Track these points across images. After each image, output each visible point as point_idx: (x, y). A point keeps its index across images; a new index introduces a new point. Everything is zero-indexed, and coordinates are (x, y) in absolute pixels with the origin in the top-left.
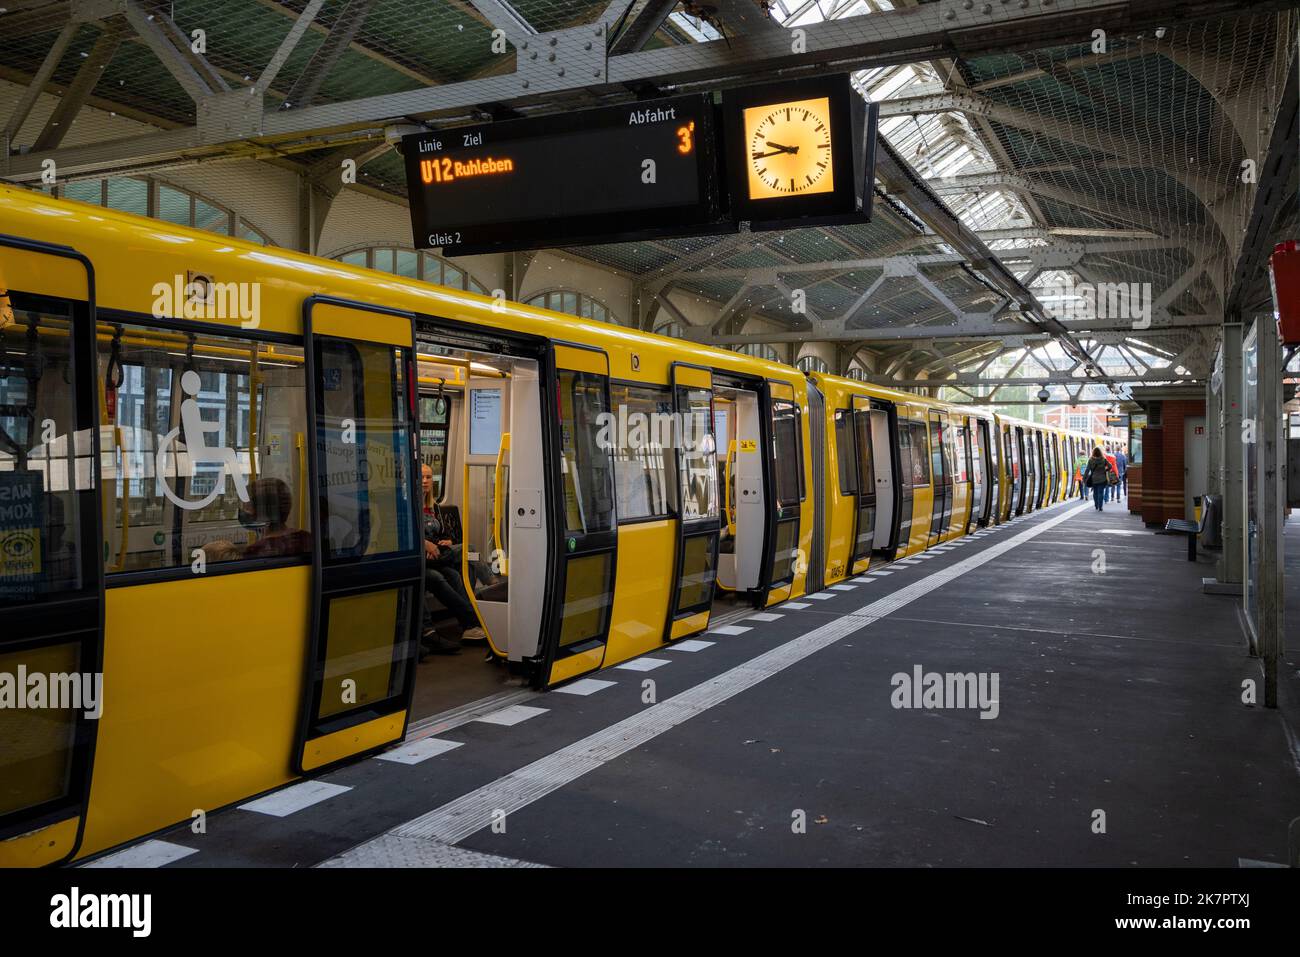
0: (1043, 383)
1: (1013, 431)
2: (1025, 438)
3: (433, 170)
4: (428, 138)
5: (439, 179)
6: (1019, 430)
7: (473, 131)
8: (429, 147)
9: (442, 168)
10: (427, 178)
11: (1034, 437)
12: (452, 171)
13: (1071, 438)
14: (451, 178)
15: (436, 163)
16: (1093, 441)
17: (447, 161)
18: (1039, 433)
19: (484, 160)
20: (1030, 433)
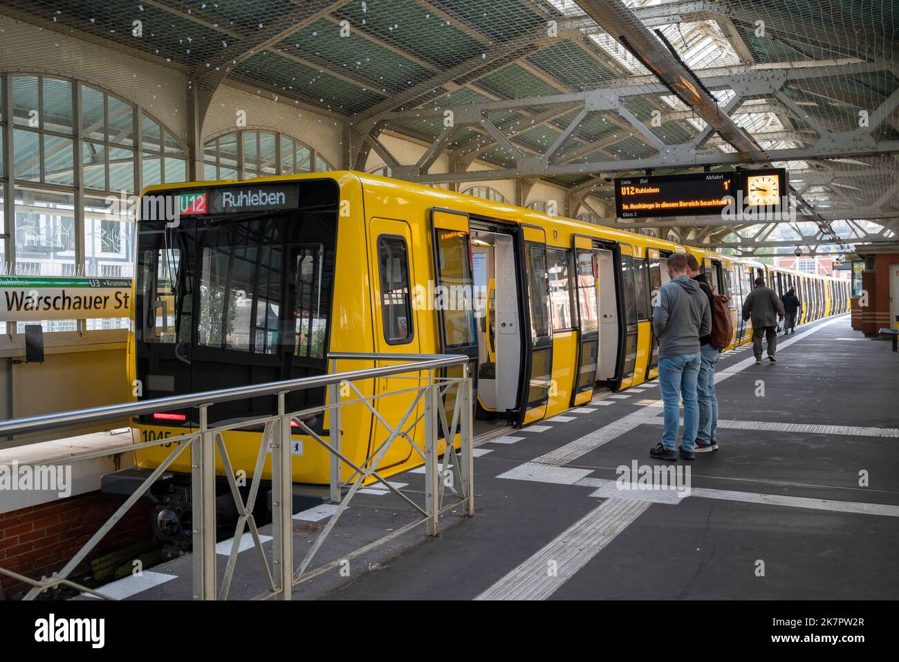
0: (798, 244)
1: (775, 275)
2: (782, 277)
3: (627, 191)
4: (626, 179)
5: (628, 194)
6: (779, 274)
7: (644, 178)
8: (625, 183)
9: (630, 190)
10: (624, 193)
11: (787, 277)
12: (634, 191)
13: (809, 279)
14: (633, 193)
15: (628, 188)
16: (822, 281)
17: (632, 188)
18: (789, 276)
19: (648, 188)
20: (785, 276)
